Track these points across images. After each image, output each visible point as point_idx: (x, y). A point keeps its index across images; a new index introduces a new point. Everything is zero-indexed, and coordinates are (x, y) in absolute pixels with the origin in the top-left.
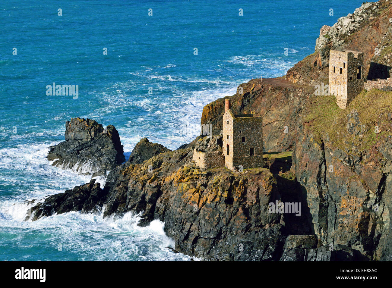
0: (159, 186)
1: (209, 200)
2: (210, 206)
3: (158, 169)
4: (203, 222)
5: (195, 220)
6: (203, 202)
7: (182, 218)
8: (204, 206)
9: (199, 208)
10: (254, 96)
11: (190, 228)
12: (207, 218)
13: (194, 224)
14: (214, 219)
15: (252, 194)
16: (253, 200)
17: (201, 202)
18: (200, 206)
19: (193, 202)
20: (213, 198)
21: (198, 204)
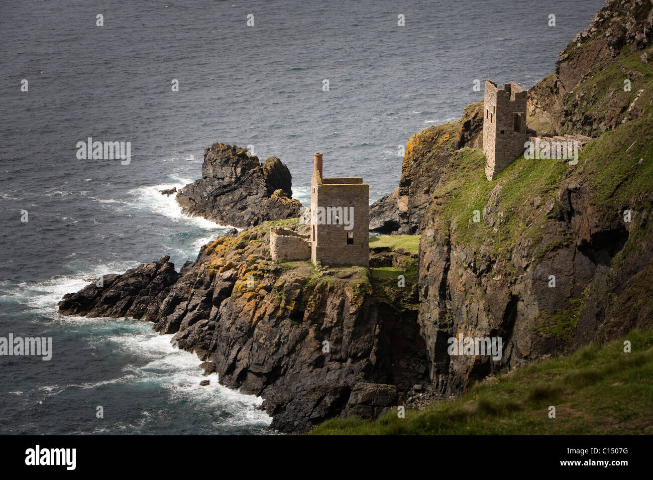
1: (267, 313)
2: (268, 324)
4: (255, 347)
5: (246, 342)
6: (259, 315)
7: (229, 337)
8: (261, 321)
9: (253, 324)
11: (237, 355)
12: (261, 340)
13: (244, 348)
14: (272, 343)
15: (333, 309)
16: (333, 318)
17: (257, 315)
18: (254, 320)
19: (245, 314)
20: (273, 310)
21: (252, 318)
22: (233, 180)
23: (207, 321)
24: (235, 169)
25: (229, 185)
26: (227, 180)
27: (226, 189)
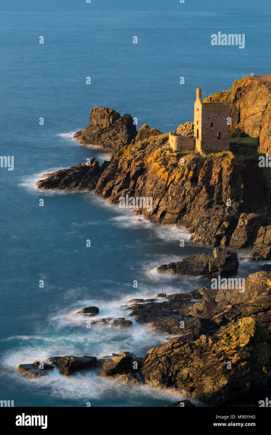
0: (142, 165)
1: (176, 178)
2: (177, 184)
3: (143, 150)
4: (170, 198)
5: (164, 196)
7: (153, 194)
8: (172, 184)
9: (168, 185)
10: (245, 90)
11: (159, 203)
12: (174, 194)
13: (163, 200)
14: (180, 196)
15: (215, 175)
16: (216, 180)
17: (170, 180)
18: (168, 183)
19: (162, 180)
20: (180, 176)
21: (167, 182)
22: (108, 126)
23: (129, 189)
24: (109, 120)
25: (106, 128)
26: (104, 126)
27: (103, 131)
